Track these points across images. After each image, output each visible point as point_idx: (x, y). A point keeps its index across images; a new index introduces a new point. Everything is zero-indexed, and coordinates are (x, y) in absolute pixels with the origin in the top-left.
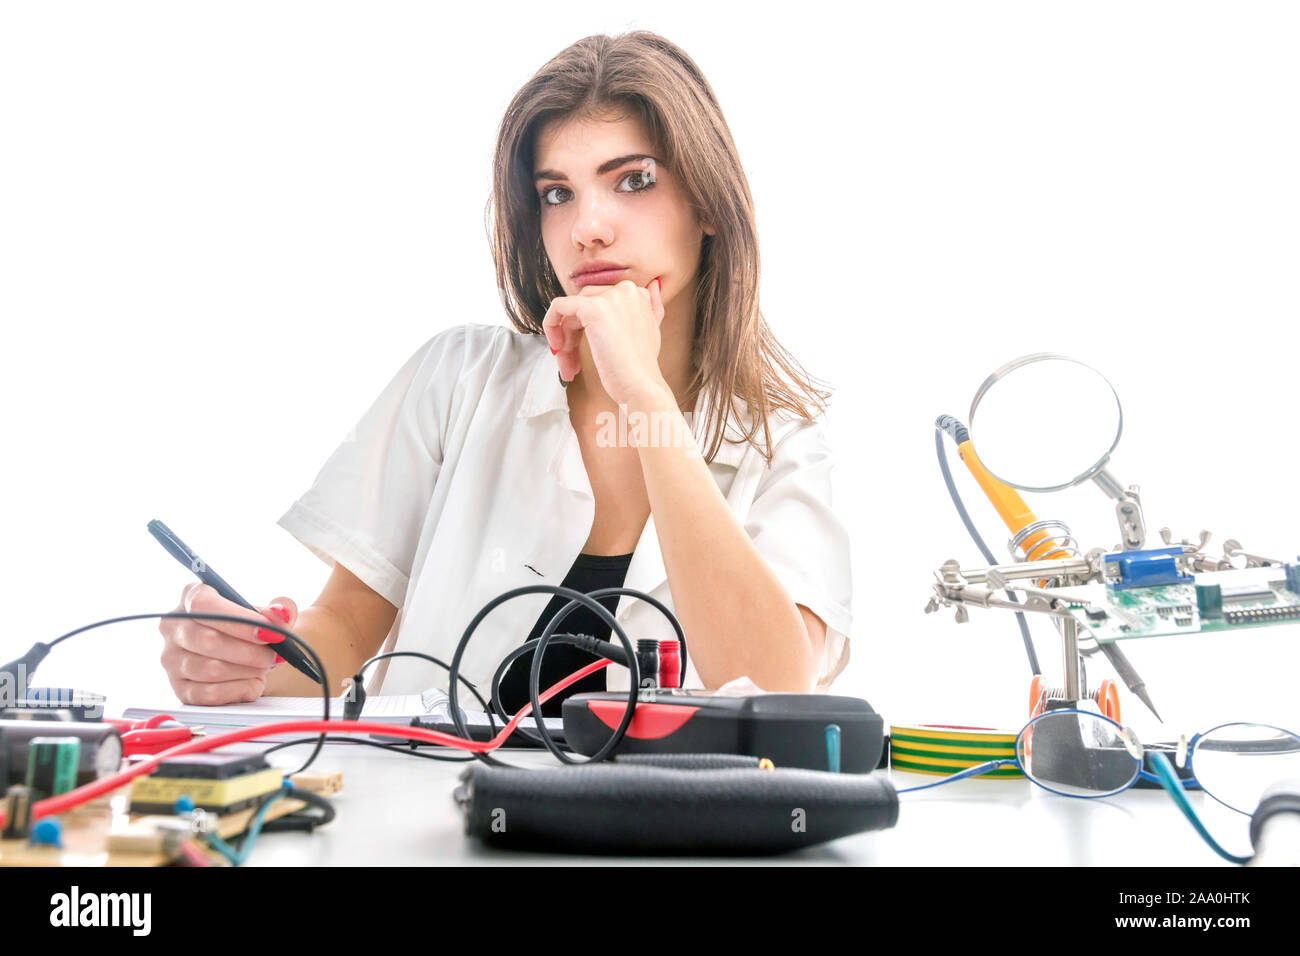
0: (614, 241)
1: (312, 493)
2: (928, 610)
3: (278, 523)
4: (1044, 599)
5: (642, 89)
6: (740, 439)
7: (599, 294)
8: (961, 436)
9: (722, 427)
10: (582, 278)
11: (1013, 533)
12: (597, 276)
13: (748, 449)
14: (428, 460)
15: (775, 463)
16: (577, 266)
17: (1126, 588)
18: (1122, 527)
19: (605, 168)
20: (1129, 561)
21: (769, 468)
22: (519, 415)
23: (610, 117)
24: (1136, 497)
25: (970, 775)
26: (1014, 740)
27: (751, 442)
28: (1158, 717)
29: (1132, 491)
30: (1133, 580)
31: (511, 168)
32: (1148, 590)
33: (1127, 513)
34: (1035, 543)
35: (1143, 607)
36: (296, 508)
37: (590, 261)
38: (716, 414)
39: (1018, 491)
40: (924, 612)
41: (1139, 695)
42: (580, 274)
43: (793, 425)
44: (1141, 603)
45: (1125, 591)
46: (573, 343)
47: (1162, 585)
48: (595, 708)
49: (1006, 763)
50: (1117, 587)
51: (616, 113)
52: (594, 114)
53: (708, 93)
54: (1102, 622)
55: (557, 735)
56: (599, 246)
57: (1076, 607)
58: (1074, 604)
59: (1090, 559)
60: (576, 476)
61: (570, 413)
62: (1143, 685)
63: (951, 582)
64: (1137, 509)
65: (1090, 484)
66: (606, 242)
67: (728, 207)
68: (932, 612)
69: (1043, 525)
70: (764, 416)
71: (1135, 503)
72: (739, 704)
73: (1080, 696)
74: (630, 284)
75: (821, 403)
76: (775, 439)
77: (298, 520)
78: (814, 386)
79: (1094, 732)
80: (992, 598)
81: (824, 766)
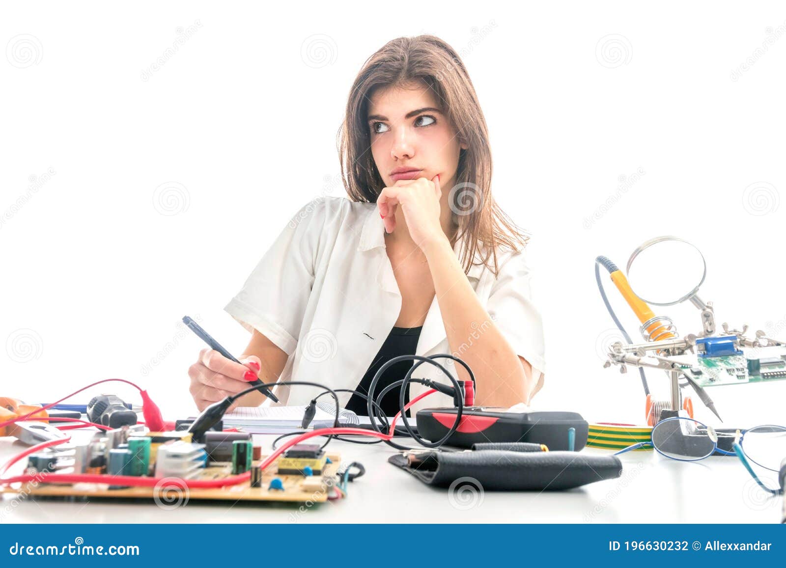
0: (414, 156)
1: (242, 293)
2: (605, 366)
3: (225, 309)
4: (667, 363)
5: (432, 72)
6: (481, 263)
7: (407, 185)
8: (611, 268)
9: (472, 258)
10: (396, 175)
11: (643, 323)
12: (404, 175)
13: (484, 269)
14: (307, 275)
15: (499, 277)
16: (394, 169)
17: (709, 357)
18: (704, 323)
19: (409, 115)
20: (710, 343)
21: (497, 279)
22: (358, 249)
23: (413, 88)
24: (711, 308)
25: (630, 449)
26: (650, 431)
27: (486, 265)
28: (720, 419)
29: (709, 305)
30: (712, 353)
31: (357, 115)
32: (720, 358)
33: (707, 317)
34: (654, 328)
35: (719, 368)
36: (234, 301)
37: (402, 166)
38: (469, 252)
39: (648, 304)
40: (603, 368)
41: (710, 408)
42: (396, 173)
43: (509, 254)
44: (718, 366)
45: (708, 358)
46: (393, 212)
47: (727, 356)
48: (438, 417)
49: (646, 443)
50: (704, 356)
51: (417, 85)
52: (403, 85)
53: (464, 72)
54: (700, 376)
55: (415, 429)
56: (406, 158)
57: (685, 367)
58: (684, 366)
59: (687, 340)
60: (391, 285)
61: (386, 248)
62: (713, 403)
63: (618, 353)
64: (712, 315)
65: (688, 302)
66: (410, 156)
67: (477, 137)
68: (608, 368)
69: (658, 318)
70: (494, 249)
71: (712, 312)
72: (522, 417)
73: (680, 408)
74: (424, 180)
75: (524, 242)
76: (499, 263)
77: (234, 308)
78: (520, 232)
79: (687, 427)
80: (640, 362)
81: (566, 448)
